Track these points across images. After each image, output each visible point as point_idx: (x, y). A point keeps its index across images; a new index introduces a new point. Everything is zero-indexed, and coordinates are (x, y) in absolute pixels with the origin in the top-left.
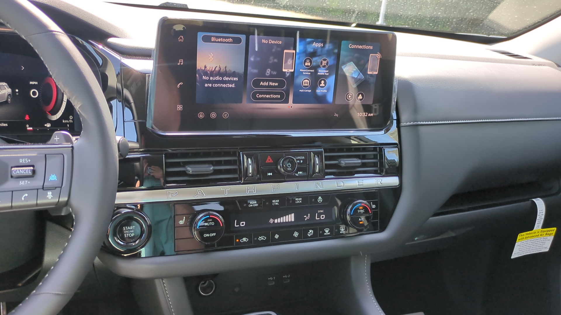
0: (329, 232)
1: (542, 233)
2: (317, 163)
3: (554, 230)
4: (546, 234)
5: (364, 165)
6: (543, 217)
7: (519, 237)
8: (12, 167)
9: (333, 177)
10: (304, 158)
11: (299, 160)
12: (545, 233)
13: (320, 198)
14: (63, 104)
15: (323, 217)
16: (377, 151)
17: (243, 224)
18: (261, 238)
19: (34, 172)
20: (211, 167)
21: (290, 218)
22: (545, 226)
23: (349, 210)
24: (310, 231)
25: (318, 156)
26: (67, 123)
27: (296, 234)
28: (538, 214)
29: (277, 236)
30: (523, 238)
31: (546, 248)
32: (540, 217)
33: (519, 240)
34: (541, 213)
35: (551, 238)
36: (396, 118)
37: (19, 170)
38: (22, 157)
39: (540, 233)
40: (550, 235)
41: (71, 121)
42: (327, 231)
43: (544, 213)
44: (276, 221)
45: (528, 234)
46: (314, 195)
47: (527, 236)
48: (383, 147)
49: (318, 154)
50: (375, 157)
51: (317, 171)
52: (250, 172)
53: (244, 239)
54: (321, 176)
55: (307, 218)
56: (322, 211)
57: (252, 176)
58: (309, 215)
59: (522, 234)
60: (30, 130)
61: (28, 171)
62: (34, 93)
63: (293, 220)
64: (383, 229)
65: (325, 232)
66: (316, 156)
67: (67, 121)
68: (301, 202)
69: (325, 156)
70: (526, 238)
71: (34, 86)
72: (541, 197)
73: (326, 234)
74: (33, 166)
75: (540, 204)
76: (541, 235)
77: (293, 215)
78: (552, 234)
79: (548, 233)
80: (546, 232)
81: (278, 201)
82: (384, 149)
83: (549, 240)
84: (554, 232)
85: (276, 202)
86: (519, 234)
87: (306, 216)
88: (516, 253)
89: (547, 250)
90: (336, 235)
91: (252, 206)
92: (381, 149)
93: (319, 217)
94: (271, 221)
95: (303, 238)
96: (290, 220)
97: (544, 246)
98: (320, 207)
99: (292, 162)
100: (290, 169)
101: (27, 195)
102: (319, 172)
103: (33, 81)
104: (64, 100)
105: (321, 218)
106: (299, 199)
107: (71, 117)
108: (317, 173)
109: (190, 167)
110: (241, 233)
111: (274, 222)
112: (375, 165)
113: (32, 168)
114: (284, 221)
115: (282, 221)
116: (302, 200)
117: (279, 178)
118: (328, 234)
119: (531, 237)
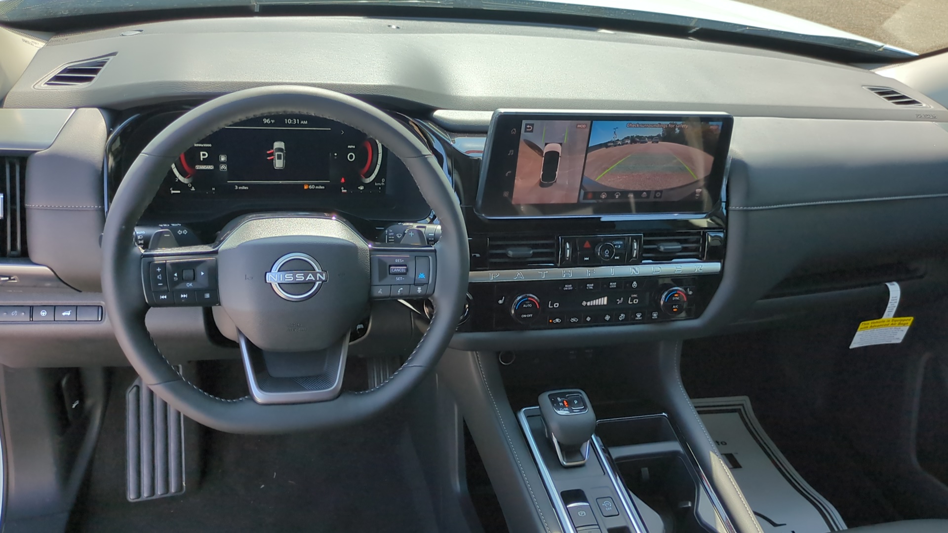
0: (640, 317)
1: (894, 322)
2: (635, 248)
3: (910, 320)
4: (899, 324)
5: (685, 249)
6: (896, 305)
7: (862, 325)
8: (390, 266)
9: (650, 261)
10: (622, 243)
11: (618, 245)
12: (897, 323)
13: (635, 283)
14: (377, 167)
15: (636, 301)
16: (700, 235)
17: (556, 305)
18: (573, 320)
19: (407, 270)
20: (530, 250)
21: (604, 301)
22: (898, 314)
23: (664, 296)
24: (622, 315)
25: (637, 241)
26: (379, 186)
27: (607, 318)
28: (890, 301)
29: (588, 319)
30: (867, 327)
31: (898, 339)
32: (892, 305)
33: (861, 329)
34: (894, 300)
35: (906, 329)
36: (725, 200)
37: (396, 269)
38: (398, 258)
39: (891, 323)
40: (904, 325)
41: (383, 184)
42: (639, 316)
43: (898, 301)
44: (588, 304)
45: (874, 323)
46: (629, 280)
47: (873, 325)
48: (707, 232)
49: (638, 239)
50: (697, 242)
51: (634, 256)
52: (568, 256)
53: (557, 320)
54: (638, 262)
55: (619, 302)
56: (635, 296)
57: (569, 260)
58: (622, 299)
59: (866, 322)
60: (344, 193)
61: (402, 269)
62: (351, 157)
63: (605, 303)
64: (697, 316)
65: (637, 317)
66: (635, 241)
67: (379, 184)
68: (615, 286)
69: (644, 240)
70: (871, 327)
71: (351, 150)
72: (898, 281)
73: (637, 318)
74: (406, 265)
75: (895, 290)
76: (892, 324)
77: (606, 298)
78: (907, 324)
79: (902, 322)
80: (899, 322)
81: (593, 285)
82: (708, 234)
83: (903, 331)
84: (910, 323)
85: (590, 286)
86: (861, 322)
87: (618, 300)
88: (856, 343)
89: (899, 341)
90: (646, 320)
91: (567, 289)
92: (704, 233)
93: (632, 301)
94: (584, 303)
95: (614, 322)
96: (602, 304)
97: (896, 337)
98: (634, 291)
99: (610, 248)
100: (608, 256)
101: (402, 289)
102: (636, 257)
103: (350, 145)
104: (378, 163)
105: (634, 302)
106: (614, 284)
107: (383, 180)
108: (634, 258)
109: (511, 250)
110: (554, 314)
111: (586, 304)
112: (697, 249)
113: (405, 267)
114: (597, 304)
115: (594, 304)
116: (616, 285)
117: (596, 262)
118: (640, 318)
119: (878, 326)
